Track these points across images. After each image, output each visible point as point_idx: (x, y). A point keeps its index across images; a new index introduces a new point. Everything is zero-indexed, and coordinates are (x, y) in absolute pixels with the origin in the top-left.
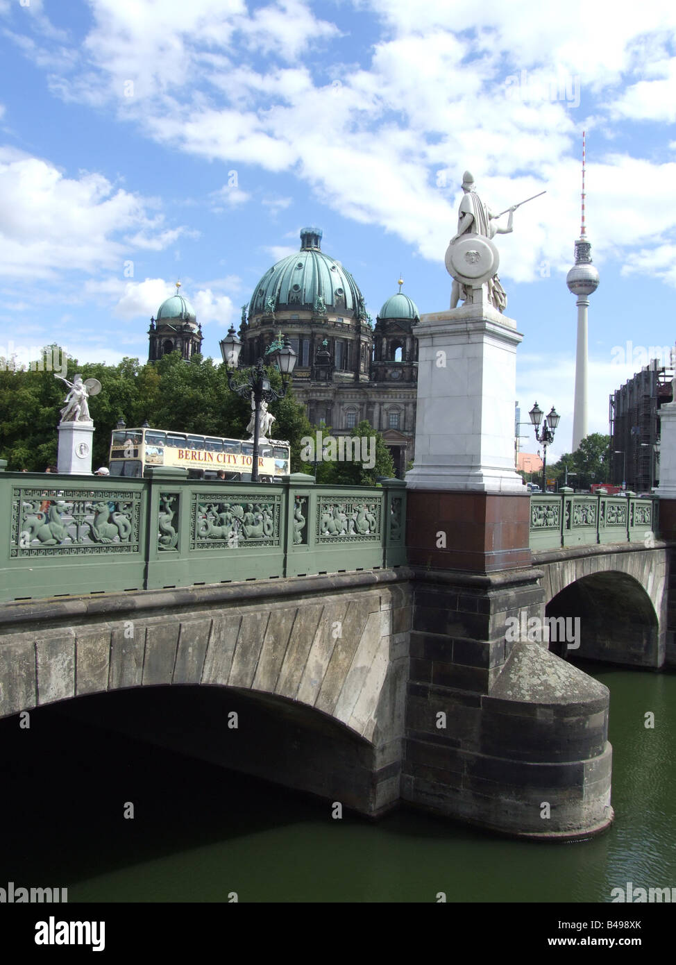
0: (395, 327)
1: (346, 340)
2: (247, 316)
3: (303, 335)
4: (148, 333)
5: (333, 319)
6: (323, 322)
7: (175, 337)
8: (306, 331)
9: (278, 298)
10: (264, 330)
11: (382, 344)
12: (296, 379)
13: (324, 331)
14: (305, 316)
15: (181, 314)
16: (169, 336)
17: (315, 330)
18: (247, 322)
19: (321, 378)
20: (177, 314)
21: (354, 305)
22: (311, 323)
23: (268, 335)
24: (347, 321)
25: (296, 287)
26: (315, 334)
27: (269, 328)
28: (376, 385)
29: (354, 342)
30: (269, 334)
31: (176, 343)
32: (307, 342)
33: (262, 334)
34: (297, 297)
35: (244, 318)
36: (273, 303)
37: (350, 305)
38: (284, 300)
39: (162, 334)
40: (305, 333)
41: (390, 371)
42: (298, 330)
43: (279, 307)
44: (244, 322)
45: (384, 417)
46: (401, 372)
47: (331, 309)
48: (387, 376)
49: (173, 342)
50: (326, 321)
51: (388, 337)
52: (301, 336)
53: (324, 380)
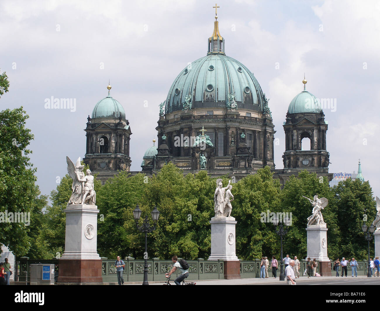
0: (304, 121)
1: (254, 132)
3: (219, 128)
4: (85, 130)
5: (243, 114)
6: (235, 117)
7: (110, 134)
8: (220, 125)
9: (194, 97)
10: (184, 125)
11: (292, 136)
12: (218, 168)
13: (237, 124)
14: (219, 112)
15: (114, 113)
16: (106, 133)
17: (229, 124)
18: (165, 118)
19: (241, 167)
20: (110, 113)
21: (259, 100)
22: (224, 119)
23: (187, 129)
24: (254, 115)
25: (210, 87)
26: (229, 128)
27: (189, 124)
28: (290, 171)
29: (261, 133)
30: (189, 128)
31: (110, 139)
34: (211, 96)
36: (190, 101)
37: (255, 101)
38: (199, 98)
39: (99, 131)
40: (220, 127)
41: (301, 159)
42: (214, 125)
43: (196, 105)
46: (310, 159)
47: (241, 105)
48: (299, 163)
49: (108, 138)
50: (238, 115)
51: (298, 129)
52: (217, 129)
53: (245, 168)
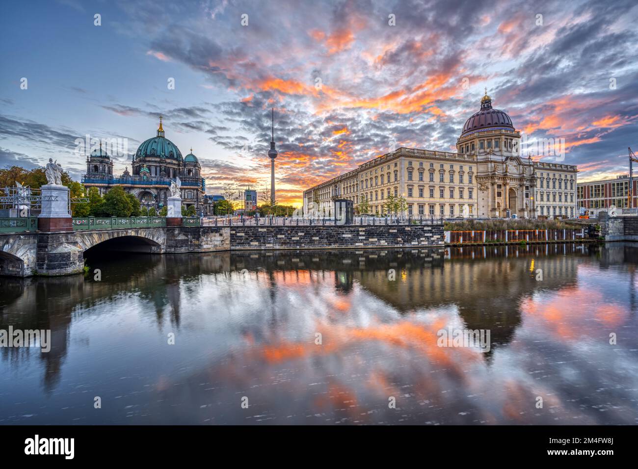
2: (135, 158)
4: (86, 162)
7: (99, 164)
8: (158, 165)
10: (140, 163)
14: (158, 159)
16: (96, 164)
17: (161, 164)
18: (135, 160)
20: (99, 156)
21: (177, 157)
22: (159, 162)
25: (154, 150)
26: (161, 166)
27: (142, 163)
31: (99, 167)
32: (158, 169)
33: (140, 165)
35: (133, 159)
36: (144, 154)
37: (175, 157)
39: (93, 163)
42: (154, 164)
43: (146, 156)
44: (133, 160)
45: (186, 194)
47: (168, 157)
51: (187, 168)
52: (156, 167)
